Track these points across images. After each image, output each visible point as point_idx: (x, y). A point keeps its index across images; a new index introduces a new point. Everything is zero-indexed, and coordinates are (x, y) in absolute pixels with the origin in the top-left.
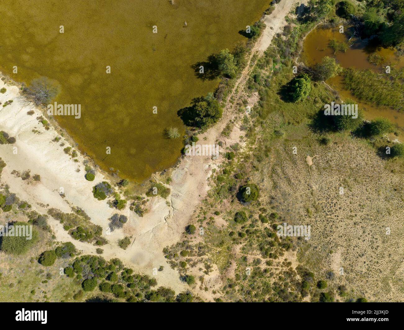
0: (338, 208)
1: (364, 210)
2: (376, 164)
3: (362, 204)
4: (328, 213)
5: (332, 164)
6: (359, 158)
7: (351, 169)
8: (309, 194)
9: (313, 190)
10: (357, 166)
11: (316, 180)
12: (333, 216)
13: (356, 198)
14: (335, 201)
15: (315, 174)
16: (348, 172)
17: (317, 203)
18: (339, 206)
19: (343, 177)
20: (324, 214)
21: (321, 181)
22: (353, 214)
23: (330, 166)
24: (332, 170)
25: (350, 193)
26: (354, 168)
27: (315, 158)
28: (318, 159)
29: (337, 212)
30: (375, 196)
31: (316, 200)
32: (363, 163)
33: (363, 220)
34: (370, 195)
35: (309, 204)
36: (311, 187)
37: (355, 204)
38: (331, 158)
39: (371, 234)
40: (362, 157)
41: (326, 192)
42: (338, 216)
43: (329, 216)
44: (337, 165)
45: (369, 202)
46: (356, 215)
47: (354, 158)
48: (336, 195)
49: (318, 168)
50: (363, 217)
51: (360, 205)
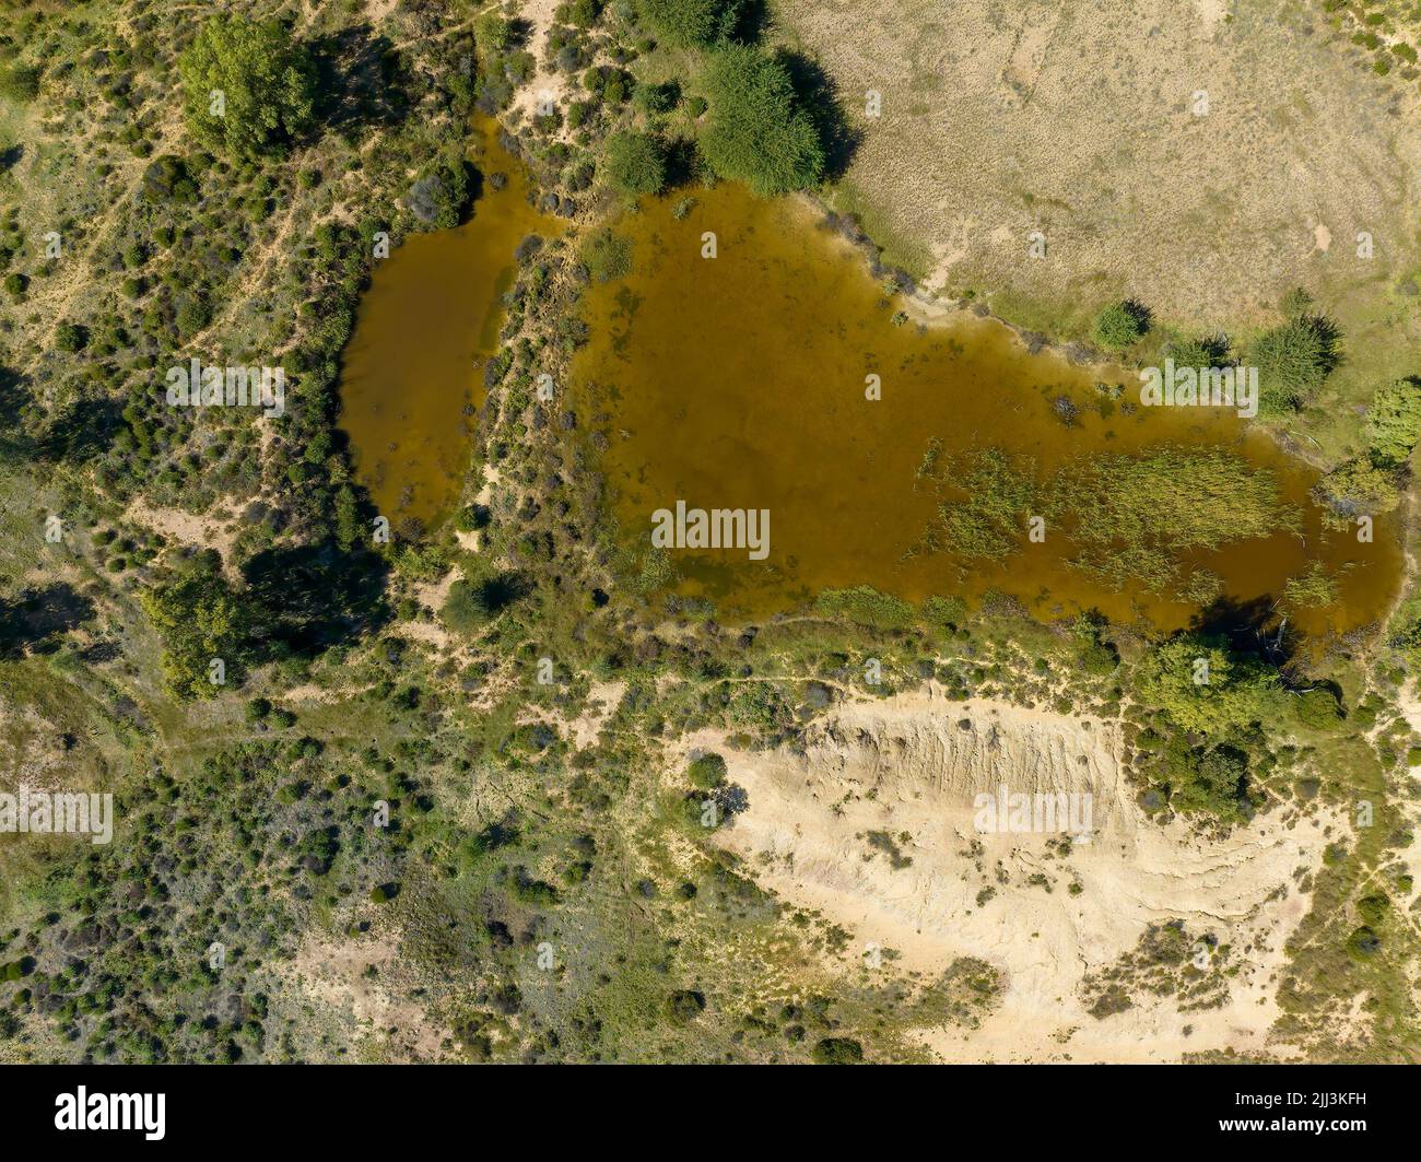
0: (1233, 133)
1: (1165, 148)
2: (1150, 283)
3: (1175, 162)
4: (1254, 113)
5: (1266, 246)
6: (1196, 285)
7: (1215, 247)
8: (1310, 147)
9: (1303, 160)
10: (1201, 261)
11: (1300, 189)
12: (1241, 109)
13: (1191, 173)
14: (1244, 149)
15: (1305, 205)
16: (1223, 236)
17: (1287, 131)
18: (1231, 139)
19: (1235, 220)
20: (1263, 108)
21: (1288, 192)
22: (1193, 130)
23: (1272, 238)
24: (1265, 228)
25: (1208, 181)
26: (1208, 251)
27: (1309, 249)
28: (1304, 249)
29: (1233, 123)
30: (1144, 195)
31: (1291, 139)
32: (1185, 273)
33: (1166, 122)
34: (1155, 192)
35: (1303, 123)
36: (1307, 166)
37: (1191, 155)
38: (1270, 263)
39: (1139, 92)
40: (1189, 289)
41: (1270, 166)
42: (1229, 112)
43: (1251, 106)
44: (1254, 245)
45: (1156, 173)
46: (1185, 128)
47: (1211, 279)
48: (1243, 164)
49: (1300, 222)
50: (1166, 128)
51: (1179, 158)
